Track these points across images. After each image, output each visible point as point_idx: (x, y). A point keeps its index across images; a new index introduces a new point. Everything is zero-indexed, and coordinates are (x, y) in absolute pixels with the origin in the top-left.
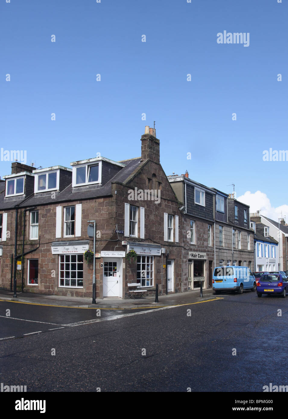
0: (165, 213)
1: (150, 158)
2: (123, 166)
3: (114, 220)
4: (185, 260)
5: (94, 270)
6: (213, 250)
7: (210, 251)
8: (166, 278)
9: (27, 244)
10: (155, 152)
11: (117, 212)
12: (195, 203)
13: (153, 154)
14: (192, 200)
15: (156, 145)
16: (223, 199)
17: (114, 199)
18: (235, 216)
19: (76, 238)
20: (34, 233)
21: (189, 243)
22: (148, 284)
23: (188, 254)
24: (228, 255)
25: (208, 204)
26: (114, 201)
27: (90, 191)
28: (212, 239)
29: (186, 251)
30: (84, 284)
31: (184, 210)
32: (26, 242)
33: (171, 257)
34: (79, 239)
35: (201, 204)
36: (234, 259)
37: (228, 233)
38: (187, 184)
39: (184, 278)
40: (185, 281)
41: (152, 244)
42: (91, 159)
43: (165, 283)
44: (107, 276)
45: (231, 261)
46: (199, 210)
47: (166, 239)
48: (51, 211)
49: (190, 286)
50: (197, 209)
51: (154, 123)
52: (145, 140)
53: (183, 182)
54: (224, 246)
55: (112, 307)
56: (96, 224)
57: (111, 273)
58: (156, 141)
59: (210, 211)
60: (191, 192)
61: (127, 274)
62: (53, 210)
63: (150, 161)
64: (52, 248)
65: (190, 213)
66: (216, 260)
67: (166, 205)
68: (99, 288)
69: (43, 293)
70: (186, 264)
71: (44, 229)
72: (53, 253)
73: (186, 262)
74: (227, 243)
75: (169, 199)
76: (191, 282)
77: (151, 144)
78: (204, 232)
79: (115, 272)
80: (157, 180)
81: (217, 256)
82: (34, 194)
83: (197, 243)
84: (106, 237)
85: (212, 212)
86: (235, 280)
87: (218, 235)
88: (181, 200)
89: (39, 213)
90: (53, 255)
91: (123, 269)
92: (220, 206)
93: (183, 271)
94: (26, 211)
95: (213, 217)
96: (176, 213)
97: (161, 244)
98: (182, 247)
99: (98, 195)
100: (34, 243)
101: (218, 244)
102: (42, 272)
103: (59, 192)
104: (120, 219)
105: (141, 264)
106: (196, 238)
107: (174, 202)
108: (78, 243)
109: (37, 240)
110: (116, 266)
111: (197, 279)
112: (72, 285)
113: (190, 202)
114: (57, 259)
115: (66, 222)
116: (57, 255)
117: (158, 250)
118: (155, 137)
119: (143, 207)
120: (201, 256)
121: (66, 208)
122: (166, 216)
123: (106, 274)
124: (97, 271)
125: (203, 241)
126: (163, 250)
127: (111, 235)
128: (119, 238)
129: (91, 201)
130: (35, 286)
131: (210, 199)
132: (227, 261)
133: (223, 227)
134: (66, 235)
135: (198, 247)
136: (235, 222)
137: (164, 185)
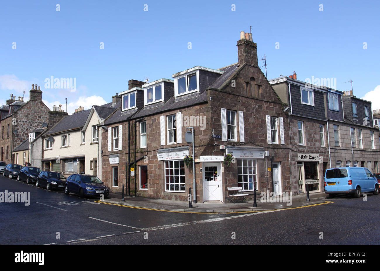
0: (267, 115)
1: (246, 62)
2: (221, 73)
3: (210, 125)
4: (293, 162)
5: (194, 175)
6: (327, 150)
7: (323, 152)
8: (271, 181)
9: (138, 152)
10: (252, 56)
11: (212, 118)
12: (302, 103)
13: (250, 58)
14: (298, 100)
15: (253, 49)
16: (337, 97)
17: (209, 105)
18: (353, 114)
19: (178, 144)
20: (143, 142)
21: (298, 144)
22: (251, 188)
23: (296, 156)
24: (346, 156)
25: (318, 103)
26: (209, 107)
27: (190, 99)
28: (326, 139)
29: (294, 153)
30: (186, 189)
31: (289, 110)
32: (137, 151)
33: (276, 160)
34: (181, 145)
35: (309, 104)
36: (355, 159)
37: (345, 132)
38: (290, 84)
39: (293, 181)
40: (294, 184)
41: (254, 147)
42: (189, 69)
43: (271, 186)
44: (208, 180)
45: (350, 161)
46: (308, 110)
47: (269, 141)
48: (156, 120)
49: (301, 189)
50: (305, 109)
51: (251, 28)
52: (240, 45)
53: (286, 82)
54: (340, 146)
55: (207, 212)
56: (194, 130)
57: (212, 178)
58: (252, 45)
59: (320, 110)
60: (296, 92)
61: (227, 178)
62: (158, 120)
63: (247, 65)
64: (158, 155)
65: (297, 114)
66: (331, 161)
67: (267, 107)
68: (199, 192)
69: (152, 197)
70: (295, 167)
71: (151, 138)
72: (159, 159)
73: (295, 164)
74: (345, 142)
75: (270, 101)
76: (302, 185)
77: (247, 49)
78: (314, 132)
79: (215, 177)
80: (256, 84)
81: (333, 156)
82: (144, 106)
83: (307, 144)
84: (203, 143)
85: (323, 111)
86: (350, 182)
87: (332, 135)
88: (285, 100)
89: (147, 123)
90: (159, 161)
91: (222, 173)
92: (334, 104)
93: (291, 173)
94: (136, 122)
95: (325, 116)
96: (280, 115)
97: (264, 147)
98: (290, 149)
99: (195, 103)
100: (143, 151)
101: (334, 144)
102: (151, 178)
103: (164, 103)
104: (216, 124)
105: (242, 168)
106: (305, 139)
107: (277, 104)
108: (180, 149)
109: (146, 148)
110: (217, 170)
111: (309, 182)
112: (176, 189)
113: (296, 102)
114: (162, 165)
115: (169, 130)
116: (162, 161)
117: (261, 153)
118: (251, 41)
119: (242, 111)
120: (312, 158)
121: (169, 117)
122: (268, 119)
123: (207, 179)
124: (196, 176)
125: (315, 141)
126: (267, 153)
127: (208, 140)
128: (216, 143)
129: (189, 108)
130: (145, 191)
131: (320, 98)
132: (345, 162)
133: (338, 126)
134: (170, 142)
135: (309, 148)
136: (353, 120)
137: (264, 88)
